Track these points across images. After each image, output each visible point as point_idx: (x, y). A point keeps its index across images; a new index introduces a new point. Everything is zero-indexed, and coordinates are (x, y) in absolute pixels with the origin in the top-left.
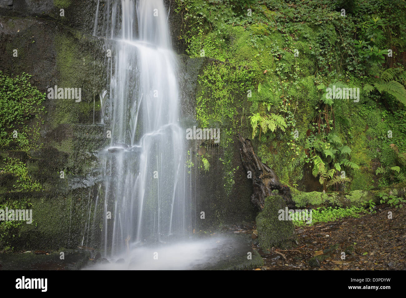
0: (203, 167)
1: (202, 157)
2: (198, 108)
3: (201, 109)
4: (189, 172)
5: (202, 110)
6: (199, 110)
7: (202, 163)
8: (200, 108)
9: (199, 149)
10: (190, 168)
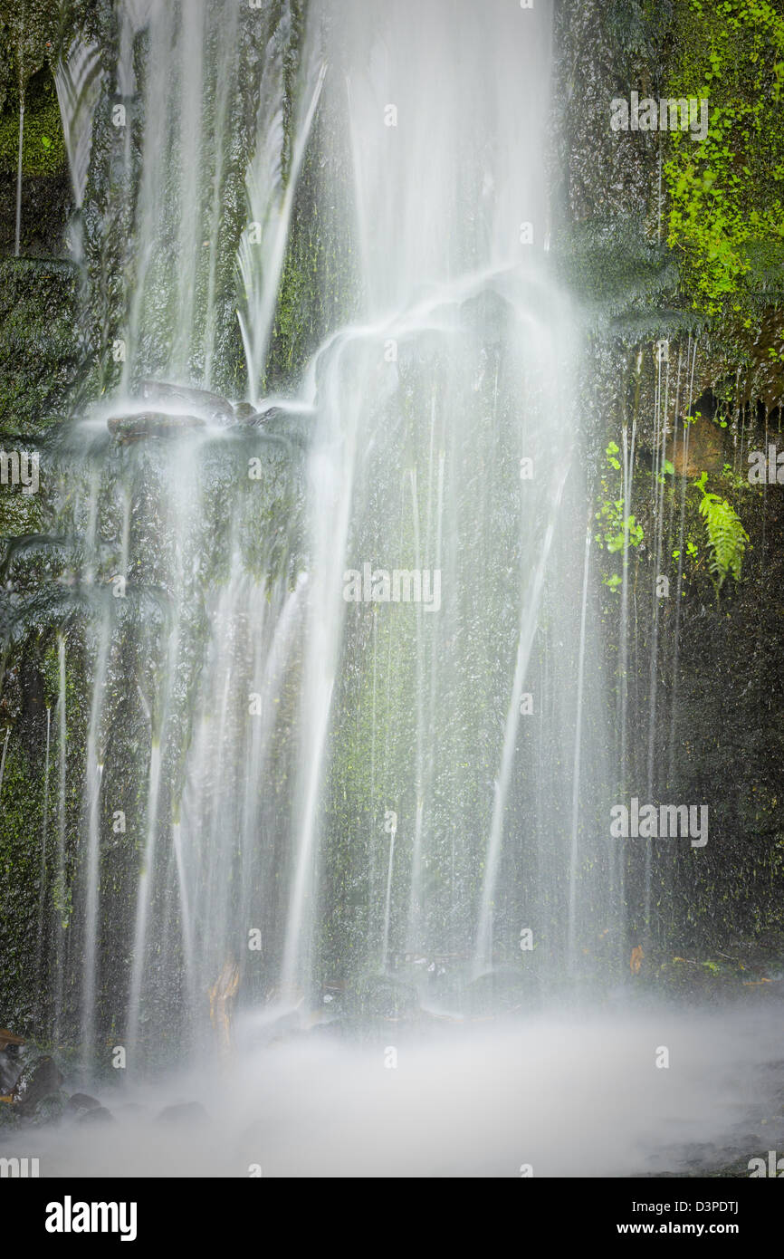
0: (706, 551)
1: (700, 485)
2: (680, 164)
3: (696, 175)
4: (615, 580)
5: (709, 175)
6: (688, 175)
7: (698, 521)
8: (691, 169)
9: (680, 433)
10: (618, 555)
